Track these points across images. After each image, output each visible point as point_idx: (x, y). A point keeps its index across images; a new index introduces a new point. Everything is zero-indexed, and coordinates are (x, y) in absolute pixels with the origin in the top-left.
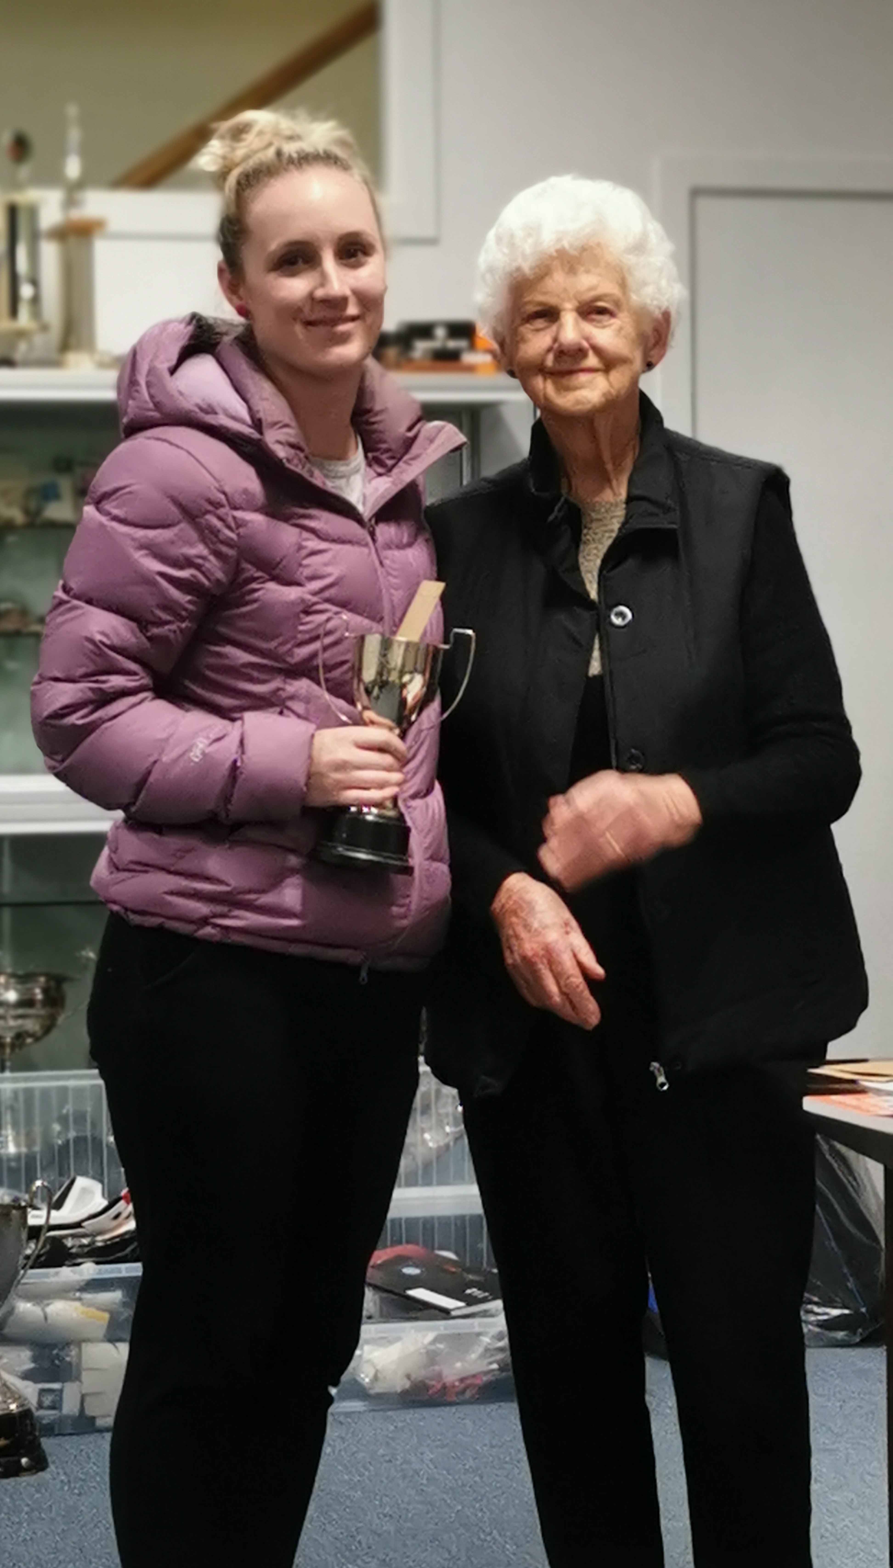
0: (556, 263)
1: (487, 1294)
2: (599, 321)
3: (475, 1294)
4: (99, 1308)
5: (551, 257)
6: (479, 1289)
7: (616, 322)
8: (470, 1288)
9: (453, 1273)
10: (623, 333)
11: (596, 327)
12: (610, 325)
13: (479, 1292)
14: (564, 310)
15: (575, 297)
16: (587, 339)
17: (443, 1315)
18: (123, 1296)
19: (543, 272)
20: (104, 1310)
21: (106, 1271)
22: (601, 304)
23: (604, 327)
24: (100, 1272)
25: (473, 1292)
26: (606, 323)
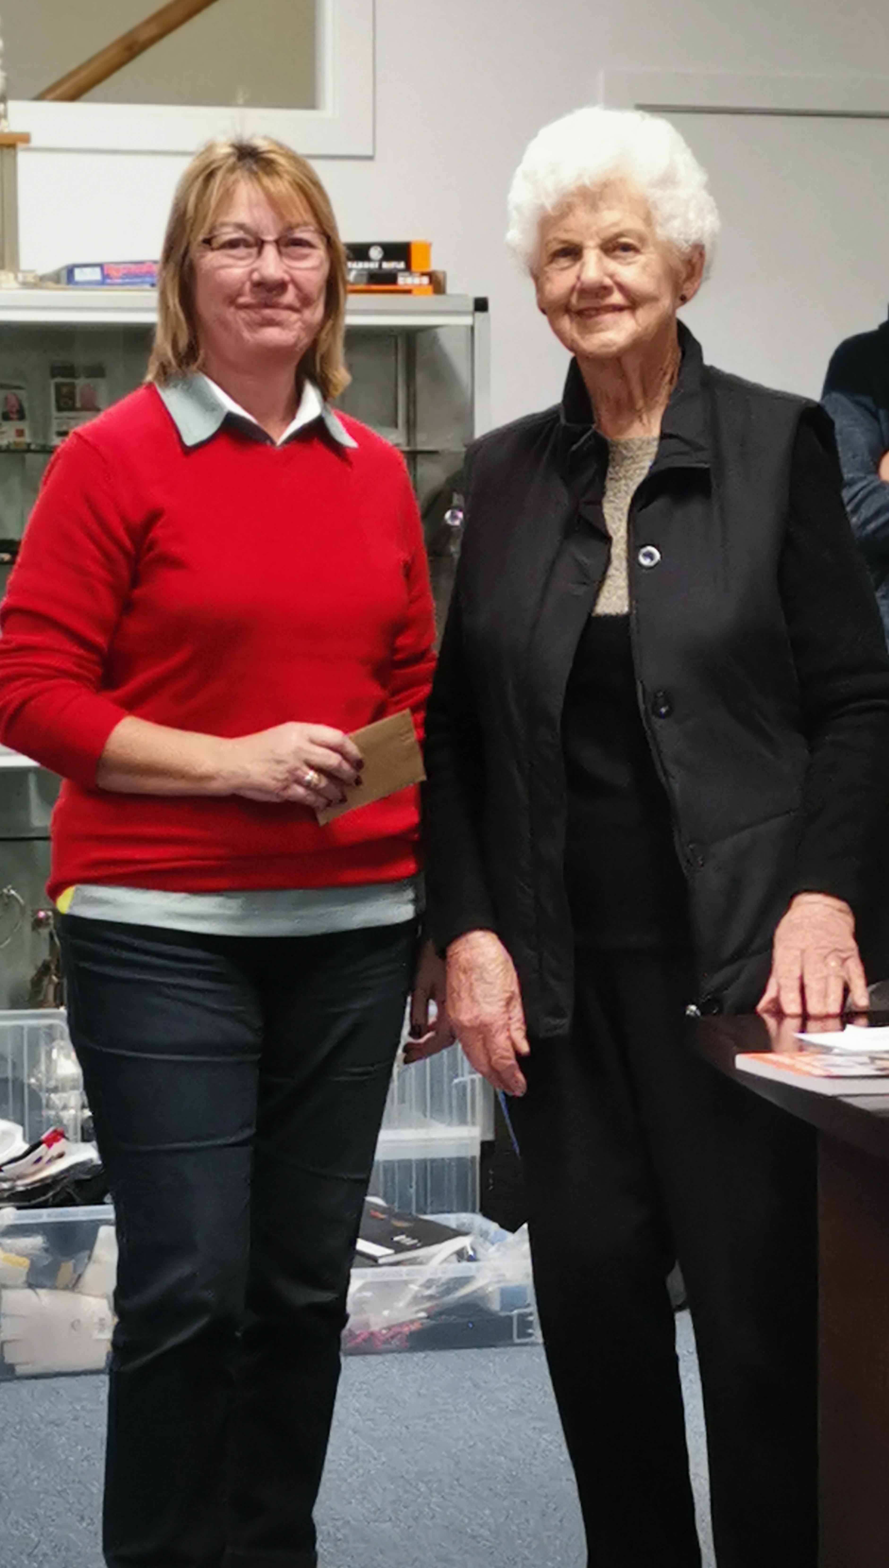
0: (577, 200)
1: (415, 1241)
2: (624, 258)
3: (403, 1242)
4: (20, 1254)
5: (573, 194)
6: (407, 1236)
7: (641, 259)
8: (397, 1235)
9: (382, 1219)
10: (648, 269)
11: (621, 263)
12: (634, 263)
13: (409, 1239)
14: (588, 247)
15: (597, 234)
16: (611, 276)
17: (372, 1263)
18: (44, 1242)
19: (565, 209)
20: (25, 1256)
21: (27, 1217)
22: (624, 240)
23: (629, 264)
24: (20, 1218)
25: (402, 1239)
26: (629, 260)
